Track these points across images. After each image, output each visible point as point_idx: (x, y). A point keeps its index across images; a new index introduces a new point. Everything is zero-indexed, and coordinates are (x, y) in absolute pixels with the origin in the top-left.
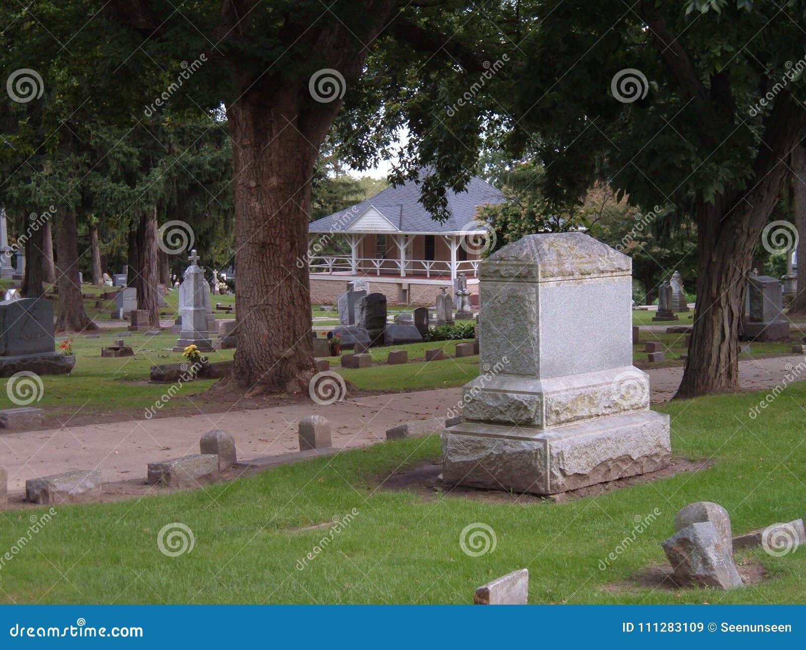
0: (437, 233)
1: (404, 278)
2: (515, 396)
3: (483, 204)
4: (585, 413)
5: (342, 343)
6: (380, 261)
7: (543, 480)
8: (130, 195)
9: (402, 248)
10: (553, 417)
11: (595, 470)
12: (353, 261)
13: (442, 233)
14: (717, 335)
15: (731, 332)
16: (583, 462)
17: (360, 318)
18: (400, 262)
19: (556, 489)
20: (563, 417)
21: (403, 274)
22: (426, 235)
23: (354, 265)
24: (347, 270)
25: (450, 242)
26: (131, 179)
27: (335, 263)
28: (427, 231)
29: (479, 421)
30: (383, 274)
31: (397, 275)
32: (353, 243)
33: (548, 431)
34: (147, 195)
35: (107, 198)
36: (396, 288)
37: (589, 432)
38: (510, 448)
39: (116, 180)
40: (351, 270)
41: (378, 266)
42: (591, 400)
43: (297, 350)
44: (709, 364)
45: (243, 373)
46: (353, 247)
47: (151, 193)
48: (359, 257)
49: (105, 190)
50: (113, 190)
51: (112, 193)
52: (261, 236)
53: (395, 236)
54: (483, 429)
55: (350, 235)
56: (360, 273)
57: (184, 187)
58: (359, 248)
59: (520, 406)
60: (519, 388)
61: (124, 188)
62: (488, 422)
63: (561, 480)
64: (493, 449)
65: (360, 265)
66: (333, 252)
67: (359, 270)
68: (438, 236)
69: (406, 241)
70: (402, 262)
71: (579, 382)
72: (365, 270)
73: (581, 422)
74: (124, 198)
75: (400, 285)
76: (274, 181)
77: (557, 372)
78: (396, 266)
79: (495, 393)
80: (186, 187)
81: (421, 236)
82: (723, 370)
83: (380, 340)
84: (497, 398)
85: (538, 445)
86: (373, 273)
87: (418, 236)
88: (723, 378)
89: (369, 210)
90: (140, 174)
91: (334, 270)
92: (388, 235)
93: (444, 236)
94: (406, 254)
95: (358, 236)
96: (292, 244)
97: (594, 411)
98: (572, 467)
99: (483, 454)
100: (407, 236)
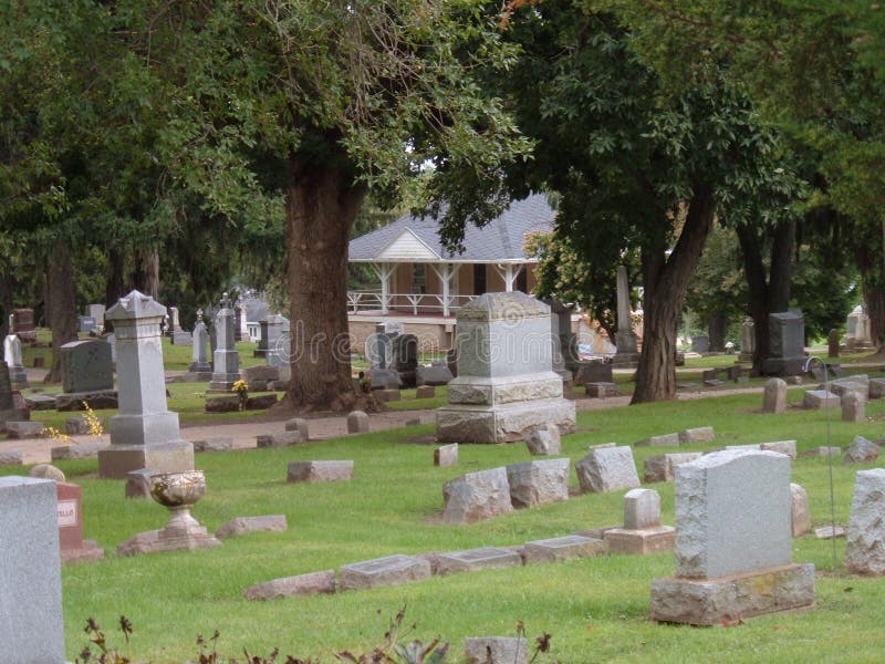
0: (487, 261)
1: (447, 317)
2: (477, 388)
3: (533, 231)
4: (519, 398)
5: (373, 385)
6: (418, 297)
7: (491, 434)
8: (138, 230)
9: (445, 280)
10: (499, 399)
11: (525, 430)
12: (384, 297)
13: (494, 261)
14: (657, 359)
15: (668, 358)
16: (516, 425)
17: (390, 360)
18: (442, 298)
19: (500, 440)
20: (504, 400)
21: (446, 313)
22: (475, 265)
23: (384, 302)
24: (376, 308)
25: (504, 272)
26: (137, 212)
27: (361, 299)
28: (476, 258)
29: (457, 403)
30: (422, 313)
31: (439, 314)
32: (384, 274)
33: (495, 408)
34: (157, 231)
35: (112, 234)
36: (438, 331)
37: (521, 409)
38: (474, 417)
39: (120, 214)
40: (380, 308)
41: (415, 303)
42: (523, 390)
43: (339, 376)
44: (651, 382)
45: (297, 395)
46: (384, 278)
47: (161, 228)
48: (392, 292)
49: (111, 226)
50: (119, 225)
51: (118, 228)
52: (311, 288)
53: (437, 265)
54: (459, 408)
55: (380, 264)
56: (394, 311)
57: (196, 220)
58: (391, 280)
59: (479, 393)
60: (479, 383)
61: (132, 223)
62: (462, 403)
63: (503, 435)
64: (464, 418)
65: (392, 302)
66: (357, 284)
67: (392, 309)
68: (490, 265)
69: (450, 271)
70: (445, 298)
71: (516, 380)
72: (399, 310)
73: (516, 403)
74: (132, 234)
75: (443, 326)
76: (320, 245)
77: (502, 373)
78: (438, 303)
79: (465, 387)
80: (198, 220)
81: (469, 265)
82: (662, 385)
83: (410, 381)
84: (467, 389)
85: (488, 415)
86: (409, 313)
87: (464, 265)
88: (663, 392)
89: (402, 233)
90: (146, 206)
91: (360, 308)
92: (428, 265)
93: (497, 265)
94: (451, 287)
95: (389, 265)
96: (335, 294)
97: (525, 397)
98: (510, 428)
99: (458, 422)
100: (451, 265)
